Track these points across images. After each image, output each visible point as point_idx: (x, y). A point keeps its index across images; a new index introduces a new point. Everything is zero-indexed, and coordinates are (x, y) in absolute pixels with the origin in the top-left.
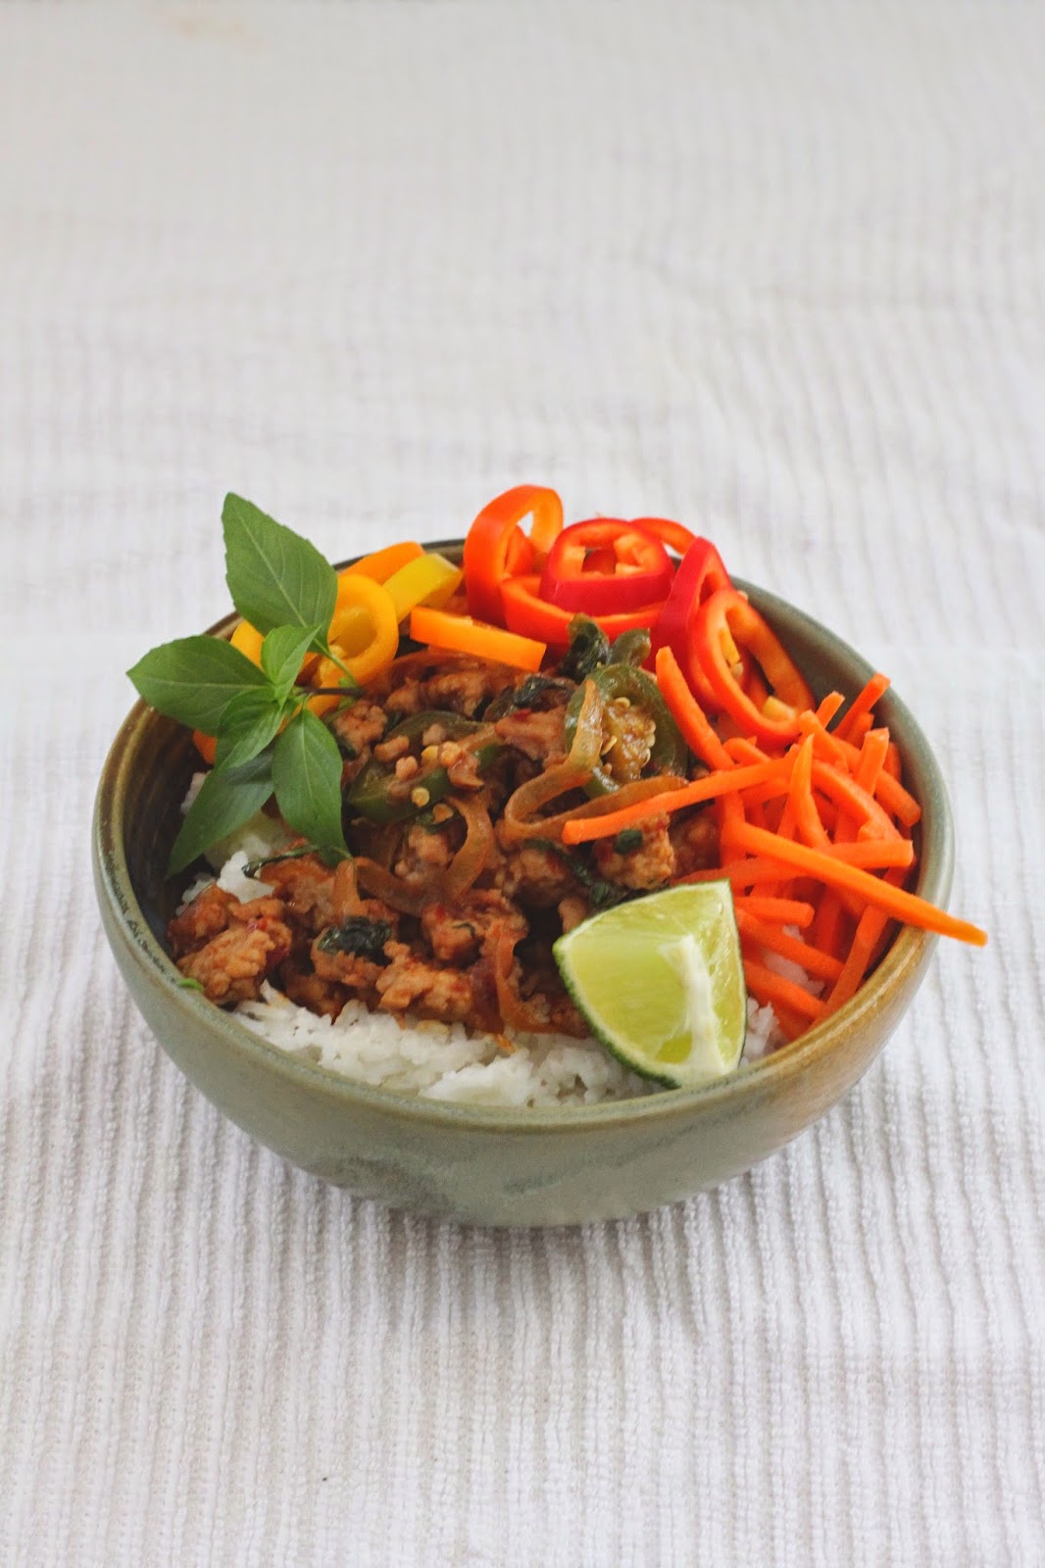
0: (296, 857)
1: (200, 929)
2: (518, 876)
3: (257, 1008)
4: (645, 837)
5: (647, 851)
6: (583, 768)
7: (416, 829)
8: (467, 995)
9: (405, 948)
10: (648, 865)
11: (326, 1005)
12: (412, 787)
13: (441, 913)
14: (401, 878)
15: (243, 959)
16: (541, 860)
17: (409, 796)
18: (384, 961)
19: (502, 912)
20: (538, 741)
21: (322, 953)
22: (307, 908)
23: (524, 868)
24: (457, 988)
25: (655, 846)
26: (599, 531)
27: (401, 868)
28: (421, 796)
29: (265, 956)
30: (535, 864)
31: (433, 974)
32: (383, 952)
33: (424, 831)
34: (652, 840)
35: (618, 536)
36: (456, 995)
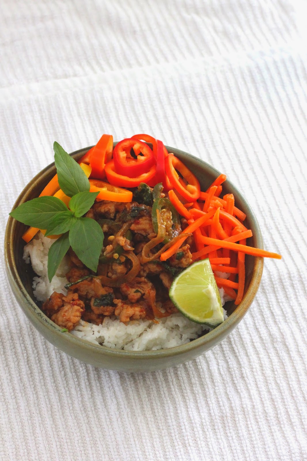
0: (82, 281)
1: (56, 308)
2: (147, 271)
3: (80, 328)
4: (184, 253)
5: (185, 257)
6: (162, 237)
7: (114, 264)
8: (145, 312)
9: (120, 300)
10: (186, 261)
11: (98, 320)
12: (113, 254)
13: (127, 287)
14: (110, 277)
15: (75, 316)
16: (155, 266)
17: (113, 257)
18: (115, 306)
19: (145, 283)
20: (145, 230)
21: (95, 307)
22: (85, 293)
23: (149, 269)
24: (141, 311)
25: (187, 255)
26: (127, 144)
27: (110, 274)
28: (116, 256)
29: (80, 313)
30: (153, 268)
31: (133, 308)
32: (113, 303)
33: (117, 265)
34: (186, 253)
35: (133, 145)
36: (142, 313)
